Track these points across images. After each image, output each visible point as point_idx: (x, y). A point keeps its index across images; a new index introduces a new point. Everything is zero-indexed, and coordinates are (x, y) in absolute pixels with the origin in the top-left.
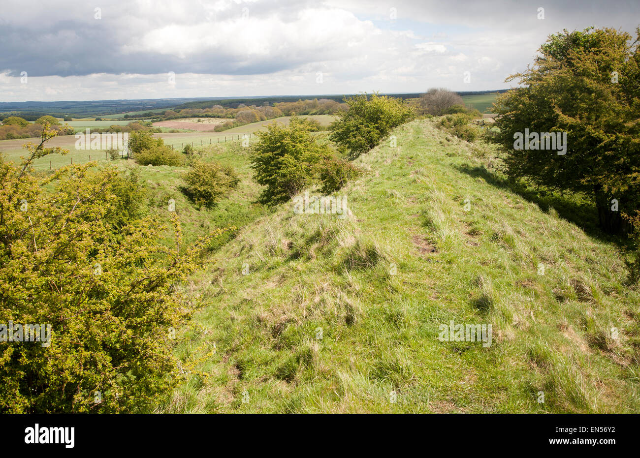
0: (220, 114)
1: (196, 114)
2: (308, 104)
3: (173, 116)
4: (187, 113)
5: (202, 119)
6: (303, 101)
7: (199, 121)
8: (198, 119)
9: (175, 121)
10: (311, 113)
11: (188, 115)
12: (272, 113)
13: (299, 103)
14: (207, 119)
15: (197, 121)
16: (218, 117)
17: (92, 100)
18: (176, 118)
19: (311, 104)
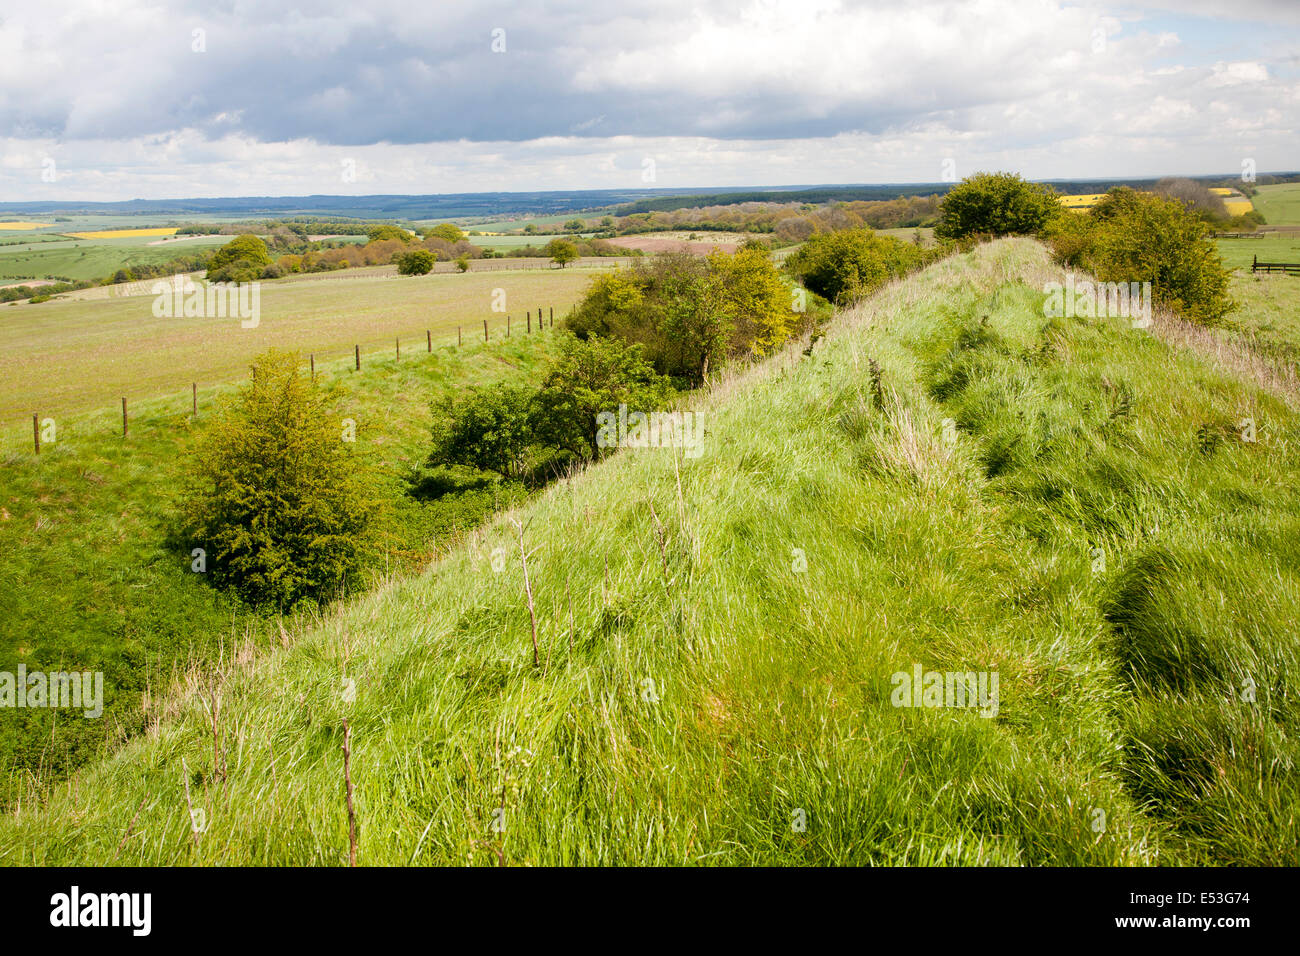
0: (734, 225)
1: (684, 223)
2: (919, 206)
3: (637, 228)
4: (664, 221)
5: (698, 234)
6: (907, 197)
7: (692, 237)
8: (690, 233)
9: (641, 237)
10: (924, 224)
11: (666, 226)
12: (846, 222)
13: (898, 204)
14: (707, 233)
15: (688, 238)
16: (730, 230)
17: (436, 194)
18: (643, 232)
19: (925, 204)
